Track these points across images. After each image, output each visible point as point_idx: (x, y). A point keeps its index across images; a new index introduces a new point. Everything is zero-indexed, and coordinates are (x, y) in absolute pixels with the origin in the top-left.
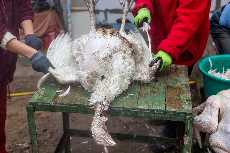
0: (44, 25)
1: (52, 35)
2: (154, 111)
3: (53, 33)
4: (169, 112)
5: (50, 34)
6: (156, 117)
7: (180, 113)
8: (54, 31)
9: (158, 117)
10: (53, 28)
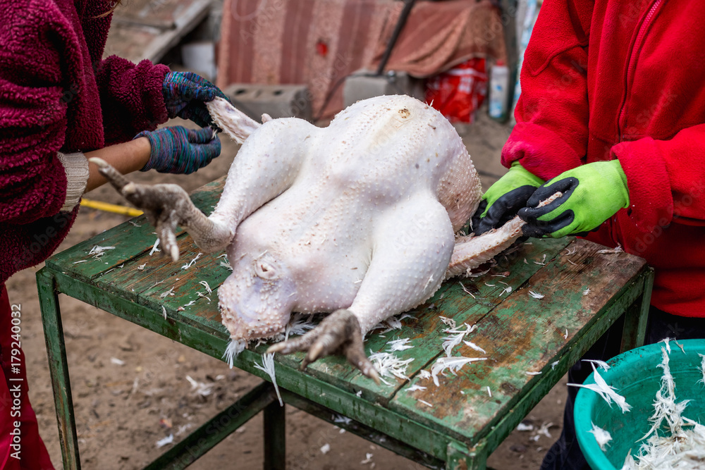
0: (442, 44)
1: (466, 76)
2: (355, 392)
3: (469, 71)
4: (399, 410)
5: (459, 72)
6: (360, 413)
7: (432, 424)
8: (474, 67)
9: (365, 417)
10: (469, 56)
